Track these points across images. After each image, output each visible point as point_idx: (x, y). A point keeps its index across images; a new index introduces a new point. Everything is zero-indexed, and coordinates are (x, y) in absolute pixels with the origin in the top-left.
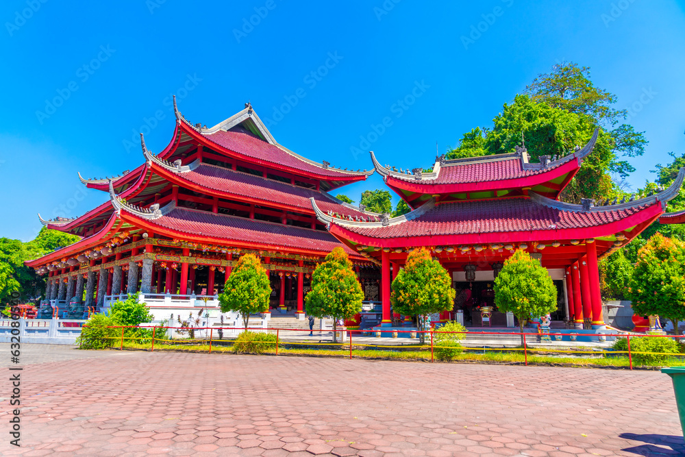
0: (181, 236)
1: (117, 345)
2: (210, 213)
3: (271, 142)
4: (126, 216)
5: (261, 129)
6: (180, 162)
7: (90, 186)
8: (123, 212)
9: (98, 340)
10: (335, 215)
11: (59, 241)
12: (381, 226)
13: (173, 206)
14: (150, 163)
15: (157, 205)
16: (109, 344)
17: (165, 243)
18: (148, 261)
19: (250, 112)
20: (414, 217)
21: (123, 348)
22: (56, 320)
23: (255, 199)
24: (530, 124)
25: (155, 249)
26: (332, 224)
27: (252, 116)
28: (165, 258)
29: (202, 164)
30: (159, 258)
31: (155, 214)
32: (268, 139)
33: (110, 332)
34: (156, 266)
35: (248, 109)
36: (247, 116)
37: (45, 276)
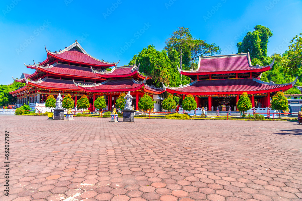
0: (46, 88)
1: (23, 115)
2: (59, 79)
3: (85, 53)
4: (30, 83)
5: (81, 49)
6: (49, 65)
7: (28, 67)
9: (18, 113)
10: (80, 84)
11: (20, 85)
12: (93, 86)
13: (47, 78)
14: (37, 68)
15: (41, 79)
16: (21, 114)
17: (43, 89)
18: (38, 95)
19: (77, 44)
20: (103, 84)
21: (24, 115)
22: (11, 109)
23: (72, 75)
24: (145, 55)
25: (40, 91)
26: (79, 86)
27: (78, 45)
29: (58, 64)
30: (42, 93)
31: (40, 81)
33: (21, 112)
34: (41, 95)
35: (76, 42)
36: (76, 45)
37: (16, 96)
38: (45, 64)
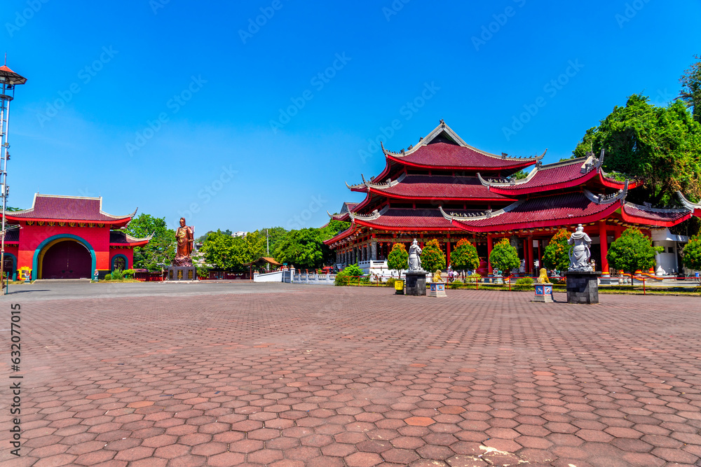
0: (388, 228)
1: (348, 284)
2: (411, 209)
3: (462, 145)
4: (357, 222)
5: (453, 137)
6: (390, 180)
7: (353, 190)
8: (356, 219)
9: (341, 282)
10: (455, 215)
11: (341, 226)
12: (486, 218)
13: (387, 208)
14: (369, 188)
15: (376, 210)
16: (345, 284)
17: (383, 232)
18: (373, 244)
19: (443, 126)
20: (509, 210)
21: (350, 285)
22: (328, 275)
24: (621, 124)
25: (378, 236)
26: (453, 220)
27: (445, 129)
28: (383, 240)
29: (407, 175)
30: (380, 240)
31: (376, 216)
32: (459, 143)
33: (345, 279)
34: (378, 245)
35: (441, 124)
36: (441, 130)
37: (335, 249)
38: (382, 180)
